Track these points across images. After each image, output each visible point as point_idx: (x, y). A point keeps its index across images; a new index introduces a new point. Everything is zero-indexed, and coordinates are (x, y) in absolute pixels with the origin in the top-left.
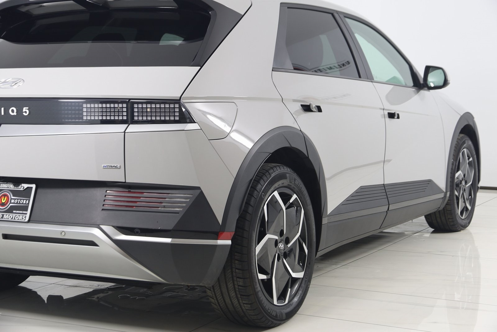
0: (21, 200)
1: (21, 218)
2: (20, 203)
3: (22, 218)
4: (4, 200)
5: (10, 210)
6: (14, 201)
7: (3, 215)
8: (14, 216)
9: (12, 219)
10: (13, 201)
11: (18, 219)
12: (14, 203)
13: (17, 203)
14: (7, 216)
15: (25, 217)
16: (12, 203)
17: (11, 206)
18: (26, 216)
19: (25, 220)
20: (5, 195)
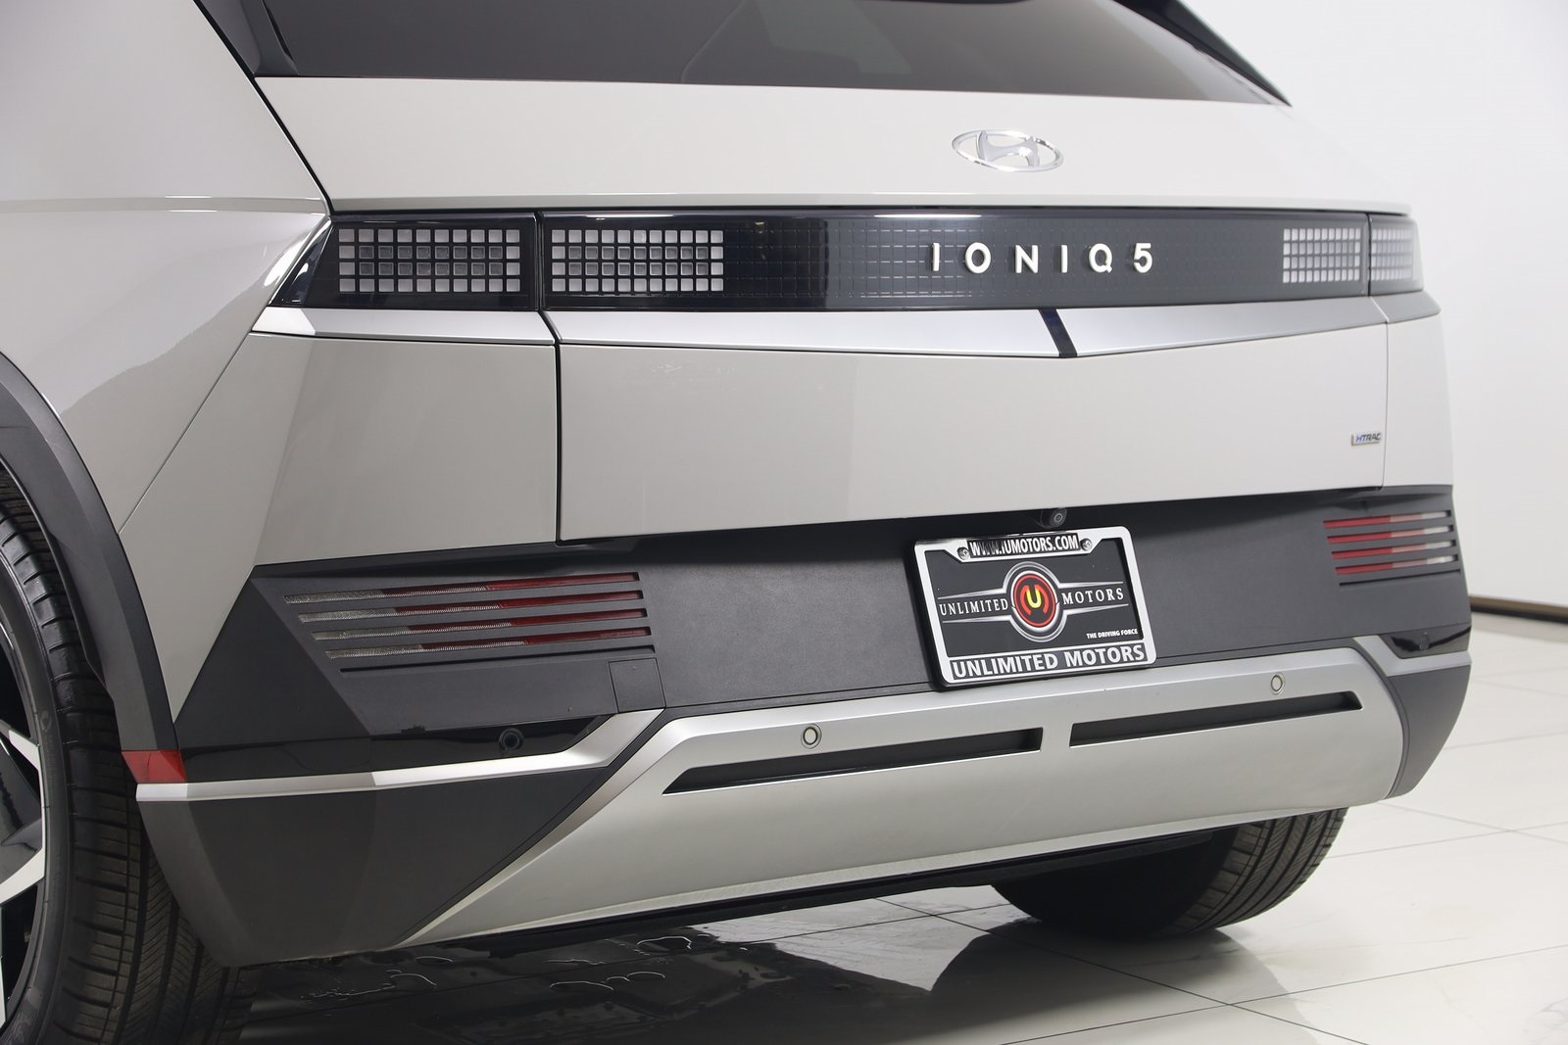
0: (1094, 589)
1: (1127, 653)
2: (1096, 603)
3: (1134, 655)
4: (1035, 601)
5: (1075, 633)
6: (1072, 599)
7: (1061, 656)
8: (1101, 652)
9: (1098, 663)
10: (1068, 599)
11: (1121, 661)
12: (1075, 606)
13: (1086, 604)
14: (1075, 656)
15: (1143, 649)
16: (1069, 607)
17: (1069, 616)
18: (1142, 644)
19: (1145, 659)
20: (1031, 582)
